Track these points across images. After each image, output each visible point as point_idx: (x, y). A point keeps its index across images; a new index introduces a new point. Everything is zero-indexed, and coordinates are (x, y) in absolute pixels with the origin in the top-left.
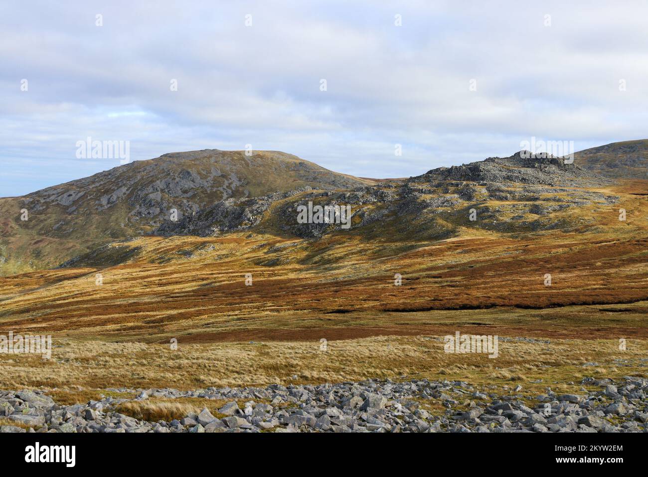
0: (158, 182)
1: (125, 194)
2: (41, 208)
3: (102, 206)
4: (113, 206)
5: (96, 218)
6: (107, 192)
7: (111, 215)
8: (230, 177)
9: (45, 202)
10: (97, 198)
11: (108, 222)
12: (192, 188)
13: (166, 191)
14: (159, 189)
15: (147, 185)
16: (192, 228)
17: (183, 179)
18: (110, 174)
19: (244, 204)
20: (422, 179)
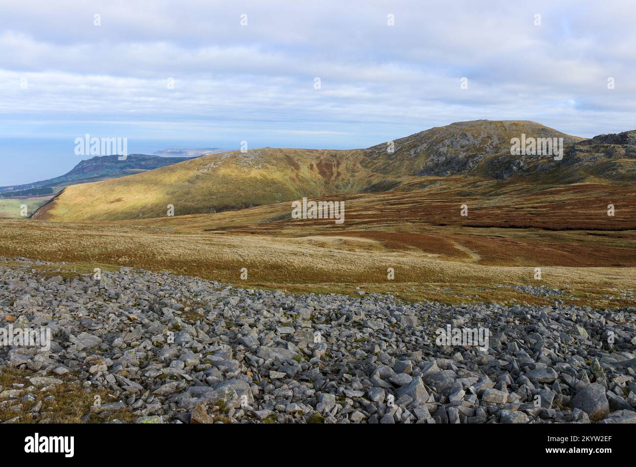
0: (446, 140)
1: (425, 148)
2: (376, 156)
3: (411, 155)
4: (417, 155)
5: (406, 163)
6: (415, 146)
7: (416, 161)
8: (492, 138)
9: (379, 152)
10: (408, 150)
11: (412, 166)
12: (468, 145)
13: (451, 146)
14: (446, 145)
15: (439, 143)
16: (437, 171)
17: (462, 139)
18: (417, 136)
19: (470, 157)
20: (586, 143)
